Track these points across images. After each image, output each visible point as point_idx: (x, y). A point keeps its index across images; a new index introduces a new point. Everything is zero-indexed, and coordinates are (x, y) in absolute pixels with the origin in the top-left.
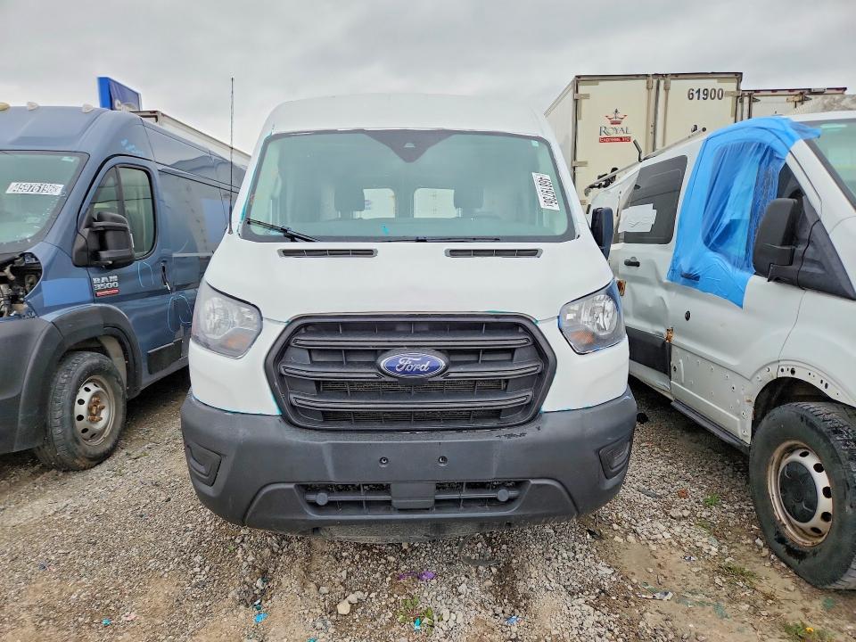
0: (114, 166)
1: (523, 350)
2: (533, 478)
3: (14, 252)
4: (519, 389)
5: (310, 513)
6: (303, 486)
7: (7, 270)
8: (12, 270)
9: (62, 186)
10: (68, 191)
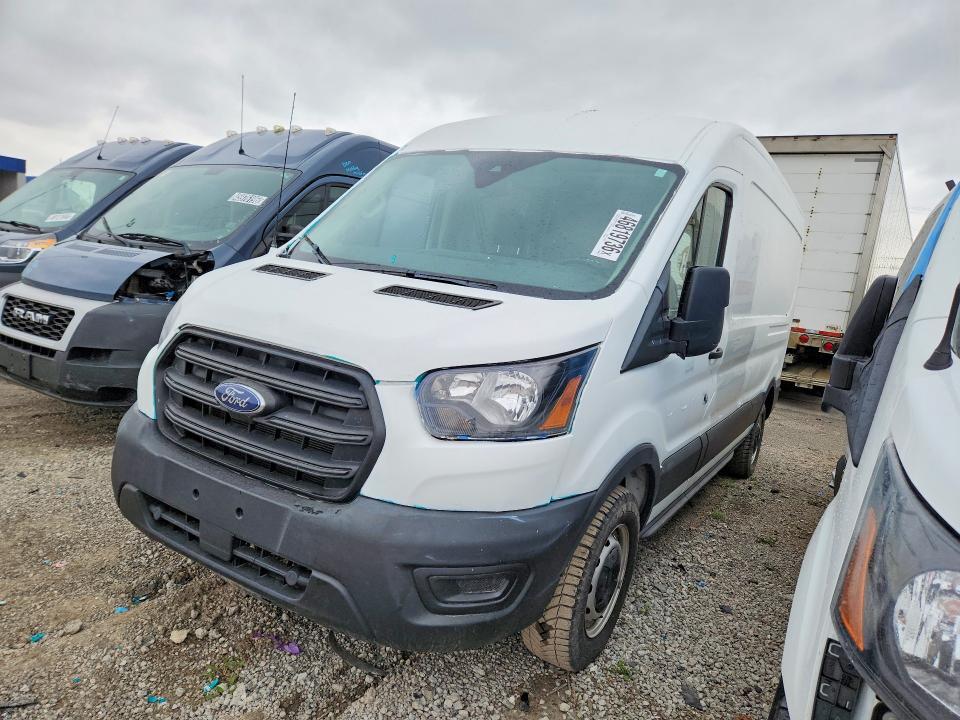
0: (325, 185)
1: (356, 412)
2: (316, 570)
3: (202, 249)
4: (345, 458)
5: (148, 524)
6: (143, 493)
7: (195, 264)
8: (199, 264)
9: (265, 198)
10: (267, 204)
